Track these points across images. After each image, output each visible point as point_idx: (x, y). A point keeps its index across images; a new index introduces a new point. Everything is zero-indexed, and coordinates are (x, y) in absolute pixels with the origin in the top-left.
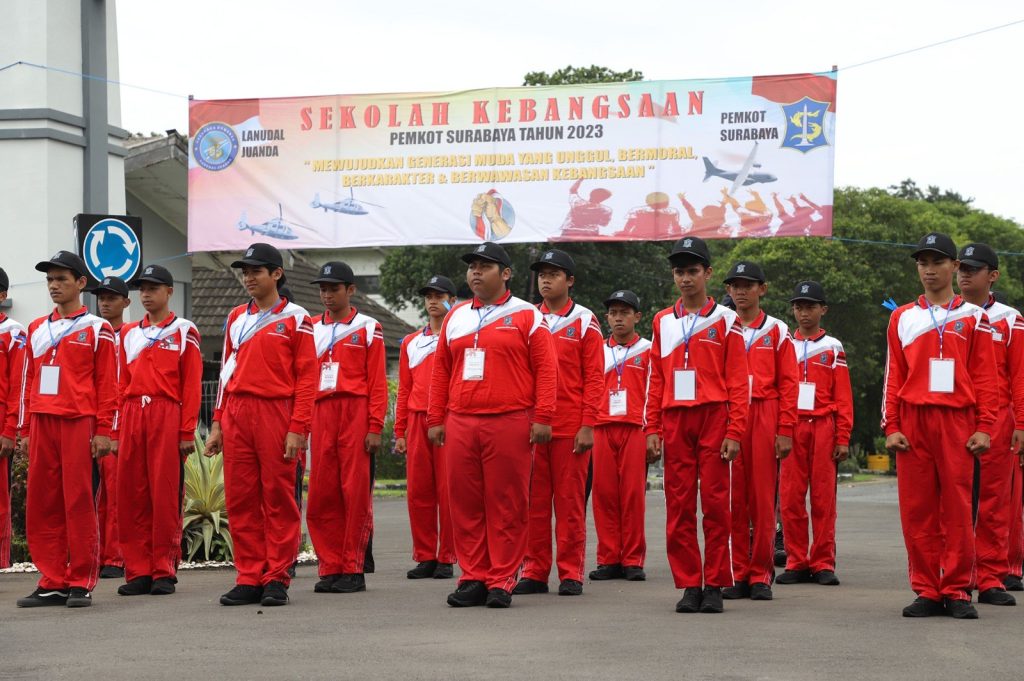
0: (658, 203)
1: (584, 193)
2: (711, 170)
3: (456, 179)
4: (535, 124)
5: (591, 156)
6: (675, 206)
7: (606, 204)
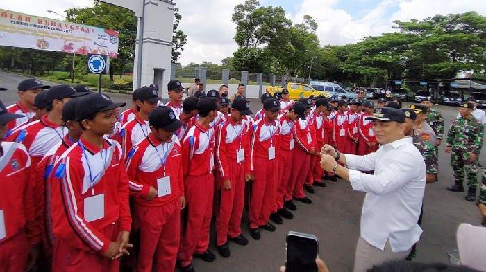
0: (84, 47)
1: (68, 43)
2: (96, 44)
3: (32, 34)
4: (55, 27)
5: (69, 36)
6: (88, 49)
7: (72, 46)
